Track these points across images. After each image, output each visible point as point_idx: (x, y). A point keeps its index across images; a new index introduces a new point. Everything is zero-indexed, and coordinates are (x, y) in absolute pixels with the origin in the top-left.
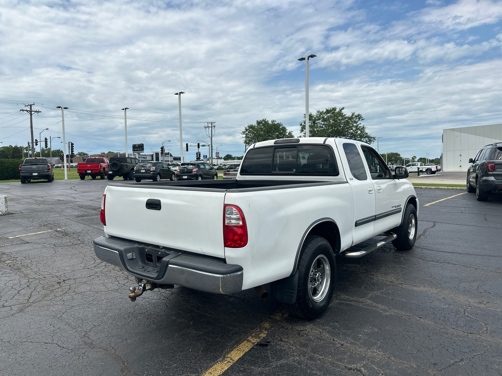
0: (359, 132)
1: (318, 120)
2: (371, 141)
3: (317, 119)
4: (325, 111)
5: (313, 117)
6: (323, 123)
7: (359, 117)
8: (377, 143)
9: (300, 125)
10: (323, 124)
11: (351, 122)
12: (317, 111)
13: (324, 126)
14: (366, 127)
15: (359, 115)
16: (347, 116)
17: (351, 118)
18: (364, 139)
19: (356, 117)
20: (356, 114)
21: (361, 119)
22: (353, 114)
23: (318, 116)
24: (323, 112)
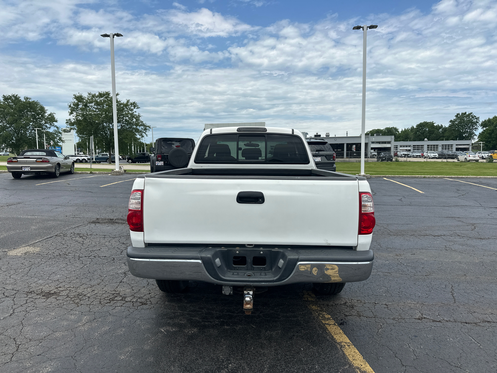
0: (134, 120)
1: (90, 103)
2: (147, 130)
3: (89, 101)
4: (97, 94)
5: (84, 99)
6: (96, 107)
7: (134, 105)
8: (152, 133)
9: (68, 106)
10: (96, 109)
11: (126, 109)
12: (88, 93)
13: (97, 110)
14: (141, 115)
15: (134, 103)
16: (122, 102)
17: (126, 105)
18: (139, 127)
19: (131, 104)
20: (131, 101)
21: (136, 107)
22: (128, 101)
23: (90, 98)
24: (95, 94)
